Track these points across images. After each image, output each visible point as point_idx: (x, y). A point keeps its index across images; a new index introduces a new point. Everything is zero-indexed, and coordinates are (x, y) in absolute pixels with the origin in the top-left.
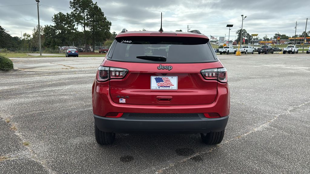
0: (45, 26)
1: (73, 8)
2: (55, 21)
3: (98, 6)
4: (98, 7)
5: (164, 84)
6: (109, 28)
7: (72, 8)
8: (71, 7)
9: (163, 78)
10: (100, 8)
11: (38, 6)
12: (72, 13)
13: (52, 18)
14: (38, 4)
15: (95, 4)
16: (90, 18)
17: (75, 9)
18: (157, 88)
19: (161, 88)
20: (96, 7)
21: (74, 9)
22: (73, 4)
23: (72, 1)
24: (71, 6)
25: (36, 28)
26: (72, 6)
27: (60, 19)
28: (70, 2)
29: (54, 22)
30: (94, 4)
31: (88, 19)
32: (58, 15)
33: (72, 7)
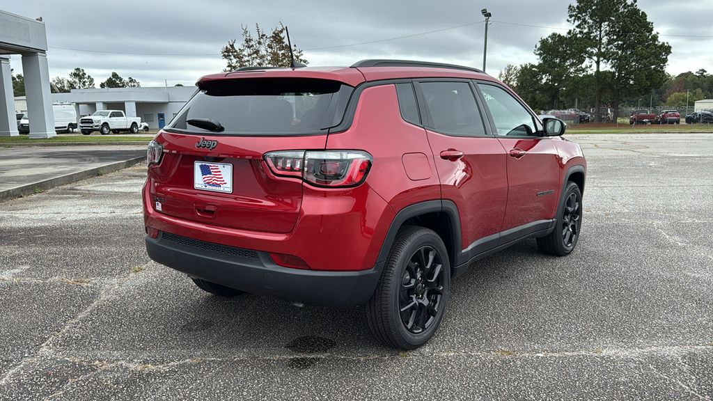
0: (521, 66)
1: (574, 21)
2: (540, 54)
3: (638, 8)
4: (639, 10)
5: (213, 179)
6: (665, 61)
7: (572, 22)
8: (570, 19)
9: (211, 165)
10: (643, 13)
11: (487, 25)
12: (569, 33)
13: (536, 47)
14: (487, 21)
15: (632, 4)
16: (616, 40)
17: (580, 22)
18: (204, 187)
19: (209, 188)
20: (635, 12)
21: (577, 23)
22: (576, 13)
23: (575, 4)
24: (571, 16)
25: (503, 73)
26: (573, 16)
27: (550, 48)
28: (570, 6)
29: (538, 57)
30: (629, 3)
31: (610, 42)
32: (549, 39)
33: (573, 18)
